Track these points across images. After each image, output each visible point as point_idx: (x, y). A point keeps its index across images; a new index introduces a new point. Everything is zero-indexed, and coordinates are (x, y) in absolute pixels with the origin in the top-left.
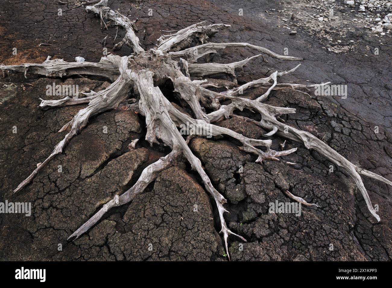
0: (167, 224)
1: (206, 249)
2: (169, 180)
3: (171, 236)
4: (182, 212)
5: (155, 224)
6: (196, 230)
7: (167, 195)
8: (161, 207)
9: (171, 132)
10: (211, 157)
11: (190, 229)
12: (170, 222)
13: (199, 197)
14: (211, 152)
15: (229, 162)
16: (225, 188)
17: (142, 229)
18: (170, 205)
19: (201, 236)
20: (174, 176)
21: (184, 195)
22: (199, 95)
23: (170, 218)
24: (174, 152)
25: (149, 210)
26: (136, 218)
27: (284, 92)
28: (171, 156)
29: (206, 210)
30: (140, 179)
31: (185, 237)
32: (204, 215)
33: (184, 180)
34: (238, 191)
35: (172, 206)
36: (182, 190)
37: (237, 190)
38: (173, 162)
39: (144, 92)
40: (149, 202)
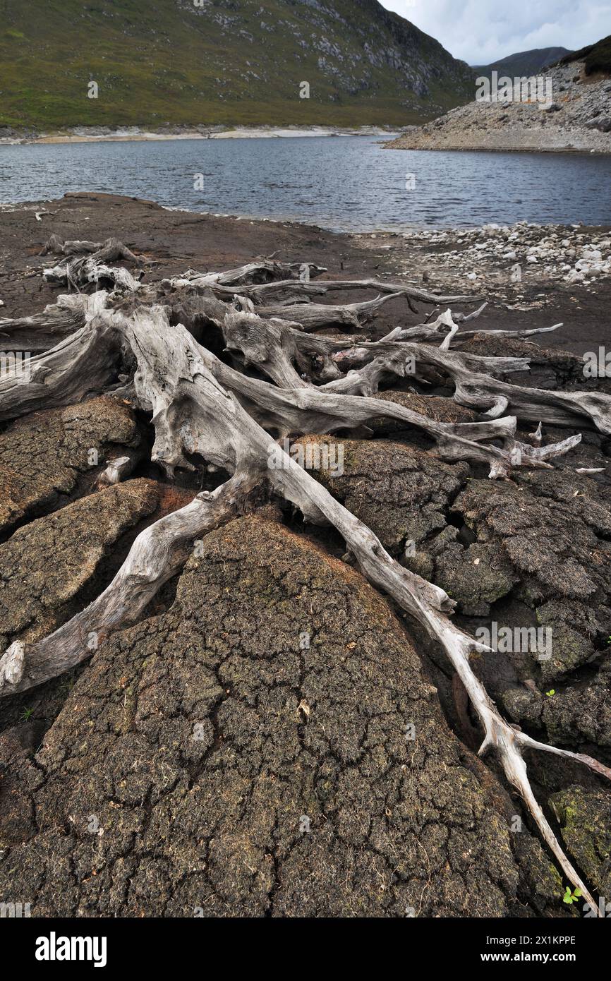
0: (239, 750)
1: (461, 872)
2: (230, 556)
3: (263, 820)
4: (301, 682)
5: (183, 762)
6: (384, 764)
7: (228, 615)
8: (207, 666)
9: (226, 421)
10: (360, 475)
11: (351, 764)
12: (253, 735)
13: (356, 604)
14: (357, 462)
15: (420, 482)
16: (434, 561)
17: (117, 801)
18: (244, 656)
19: (412, 792)
20: (251, 543)
21: (297, 601)
22: (291, 347)
23: (251, 715)
24: (240, 478)
25: (154, 689)
26: (98, 737)
27: (481, 341)
28: (233, 489)
29: (398, 654)
30: (126, 569)
31: (336, 812)
32: (398, 679)
33: (288, 551)
34: (483, 566)
35: (255, 658)
36: (283, 588)
37: (477, 562)
38: (240, 506)
39: (145, 347)
40: (159, 653)
